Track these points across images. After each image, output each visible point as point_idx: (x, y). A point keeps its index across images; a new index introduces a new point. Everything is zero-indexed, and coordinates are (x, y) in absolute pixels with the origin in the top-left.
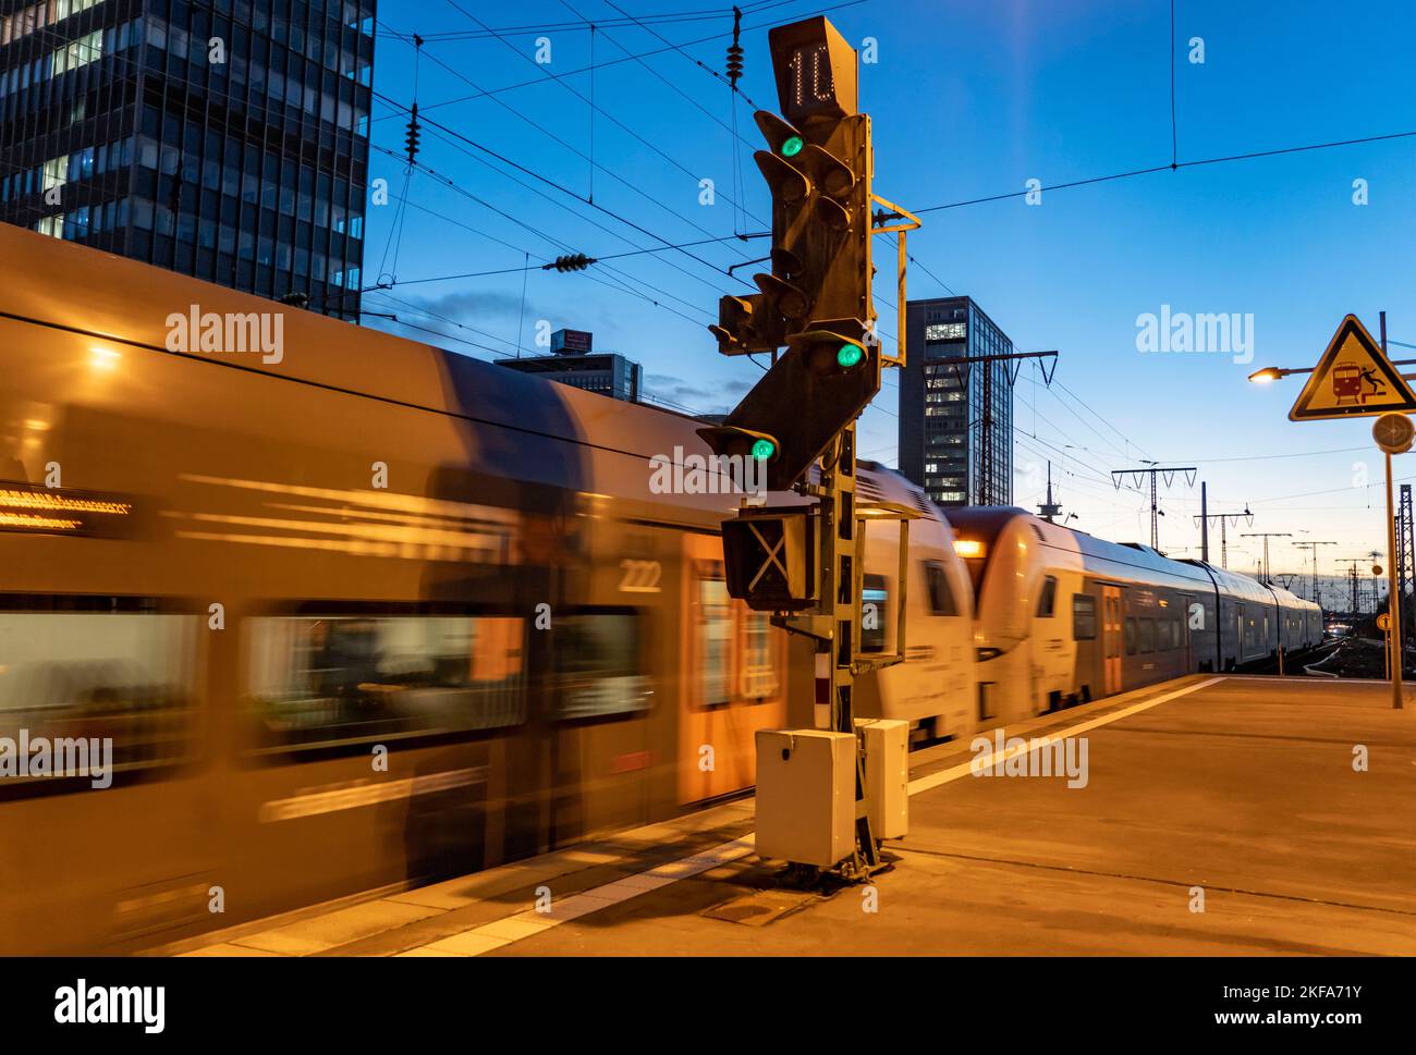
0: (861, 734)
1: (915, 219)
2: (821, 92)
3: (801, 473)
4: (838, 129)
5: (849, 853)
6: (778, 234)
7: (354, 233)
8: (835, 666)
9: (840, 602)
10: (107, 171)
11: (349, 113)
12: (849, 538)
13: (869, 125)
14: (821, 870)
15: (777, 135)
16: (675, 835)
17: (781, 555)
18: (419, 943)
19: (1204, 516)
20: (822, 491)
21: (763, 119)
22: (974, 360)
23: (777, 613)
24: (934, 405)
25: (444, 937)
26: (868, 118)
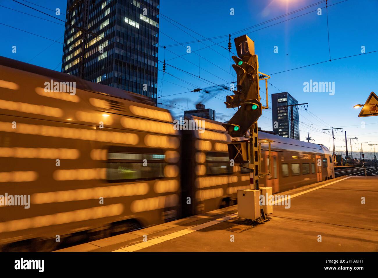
0: (261, 190)
1: (269, 76)
2: (246, 51)
3: (245, 133)
4: (250, 58)
5: (259, 217)
6: (238, 82)
7: (155, 87)
8: (254, 175)
9: (255, 161)
10: (108, 78)
11: (154, 63)
12: (257, 147)
13: (257, 57)
14: (253, 221)
15: (237, 61)
16: (221, 212)
17: (241, 151)
18: (166, 234)
19: (346, 139)
20: (250, 137)
21: (234, 58)
22: (289, 106)
23: (241, 164)
24: (280, 116)
25: (171, 233)
26: (257, 55)
